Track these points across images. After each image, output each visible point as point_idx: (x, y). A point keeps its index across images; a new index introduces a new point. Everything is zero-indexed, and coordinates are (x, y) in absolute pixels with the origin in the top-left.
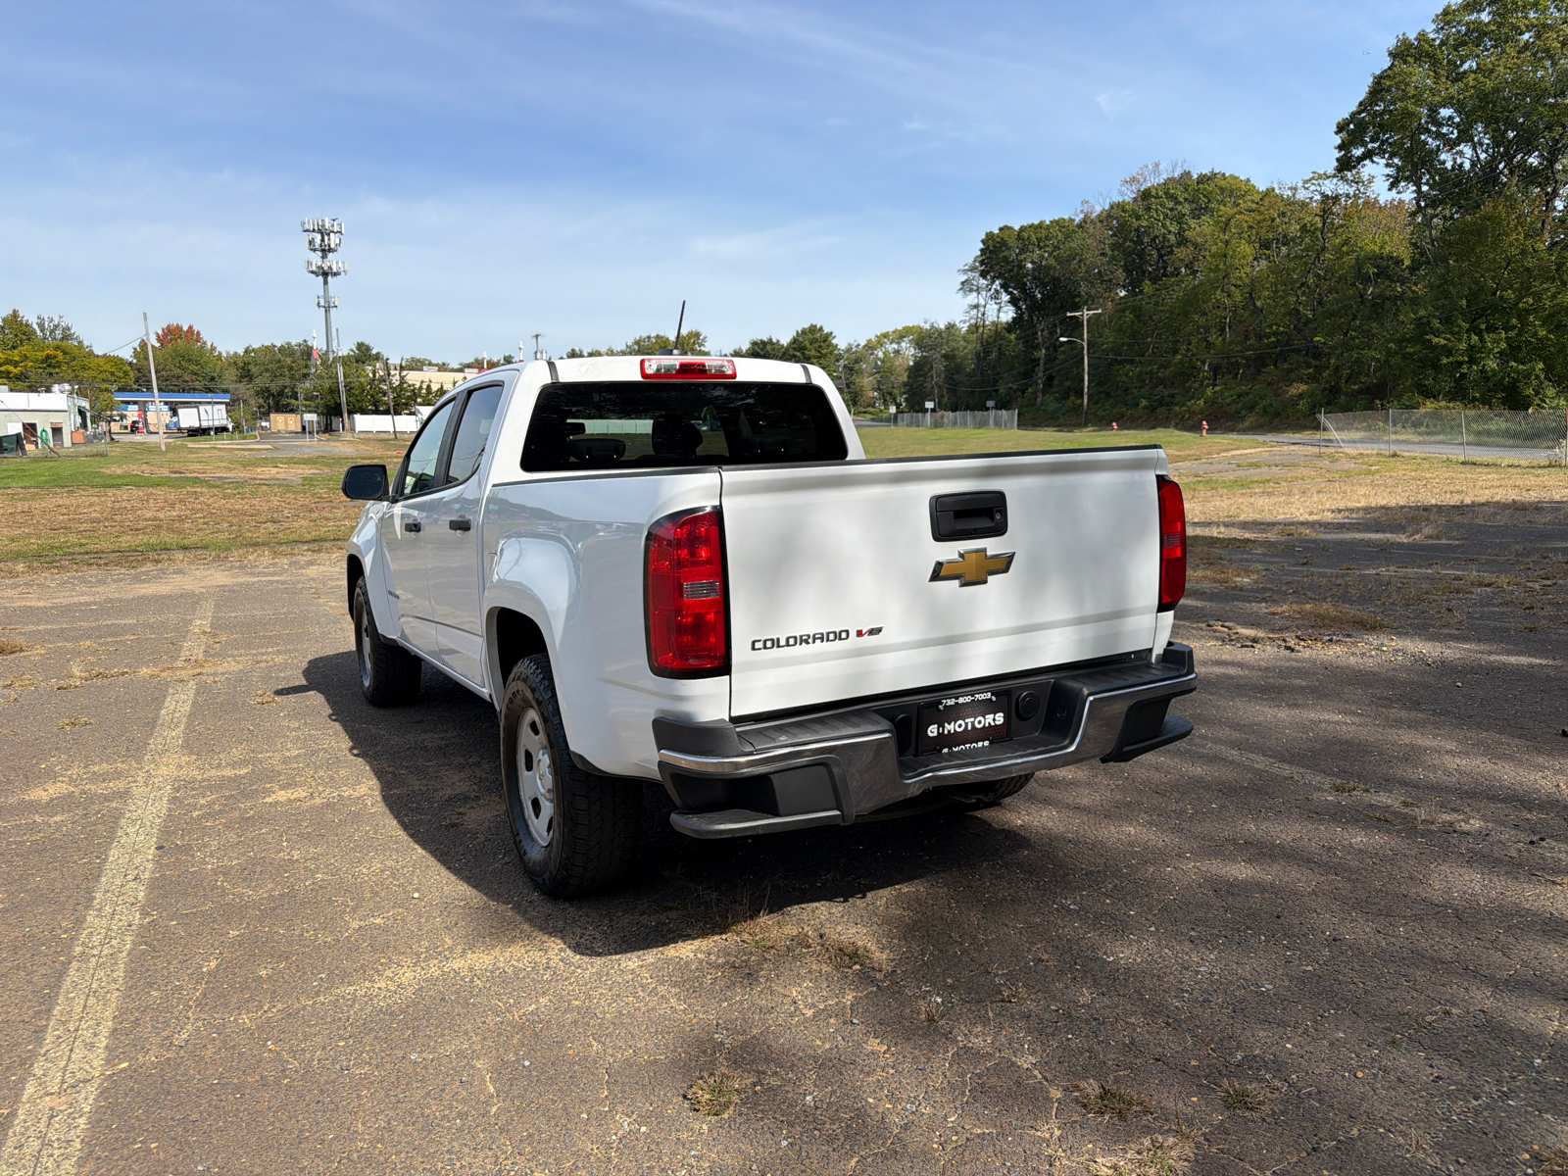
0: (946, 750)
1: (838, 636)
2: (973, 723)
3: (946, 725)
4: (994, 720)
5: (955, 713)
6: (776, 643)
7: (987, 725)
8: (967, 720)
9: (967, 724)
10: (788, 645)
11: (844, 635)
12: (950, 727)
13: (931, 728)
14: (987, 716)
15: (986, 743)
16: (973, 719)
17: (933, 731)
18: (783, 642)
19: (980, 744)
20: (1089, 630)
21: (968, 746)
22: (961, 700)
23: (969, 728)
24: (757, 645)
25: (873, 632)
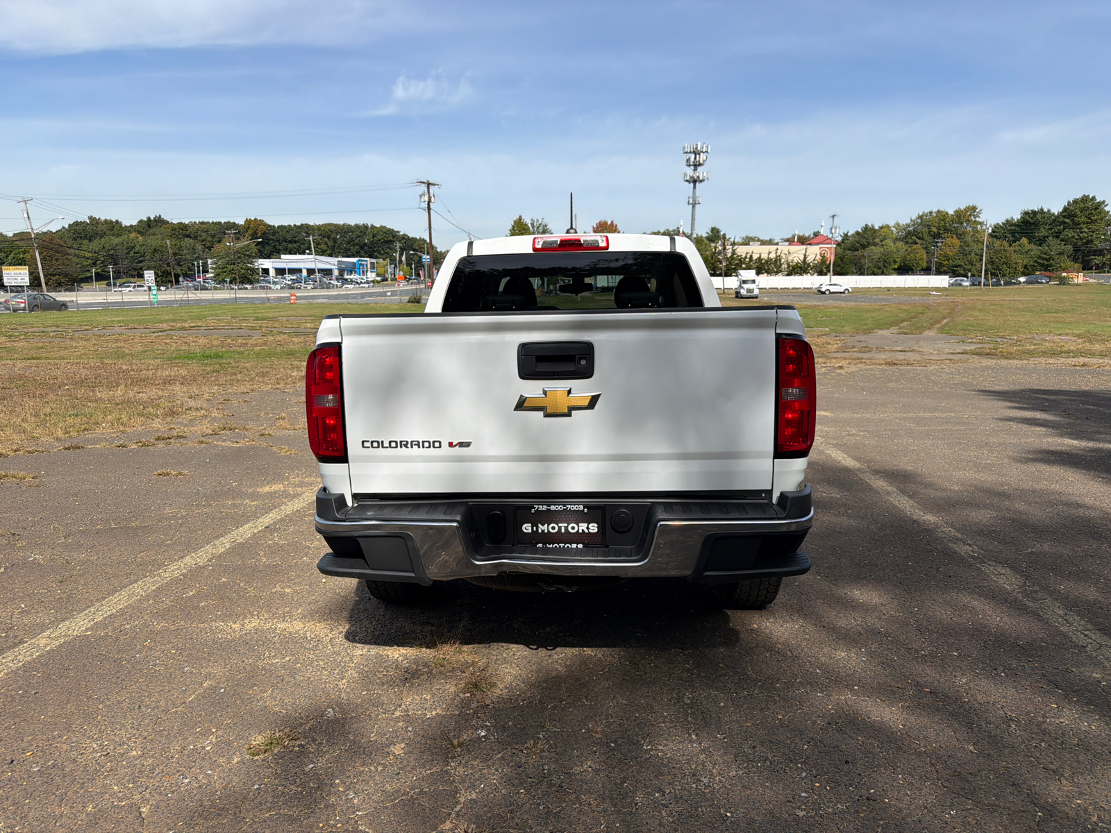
0: (540, 545)
1: (432, 444)
2: (566, 528)
3: (540, 525)
4: (588, 528)
5: (548, 517)
6: (380, 444)
7: (580, 531)
8: (560, 525)
9: (560, 528)
10: (390, 446)
11: (437, 445)
12: (543, 528)
13: (525, 526)
14: (580, 524)
15: (580, 546)
16: (566, 525)
17: (527, 528)
18: (386, 444)
19: (574, 546)
20: (695, 466)
21: (562, 545)
22: (553, 508)
23: (563, 531)
24: (366, 444)
25: (461, 444)
